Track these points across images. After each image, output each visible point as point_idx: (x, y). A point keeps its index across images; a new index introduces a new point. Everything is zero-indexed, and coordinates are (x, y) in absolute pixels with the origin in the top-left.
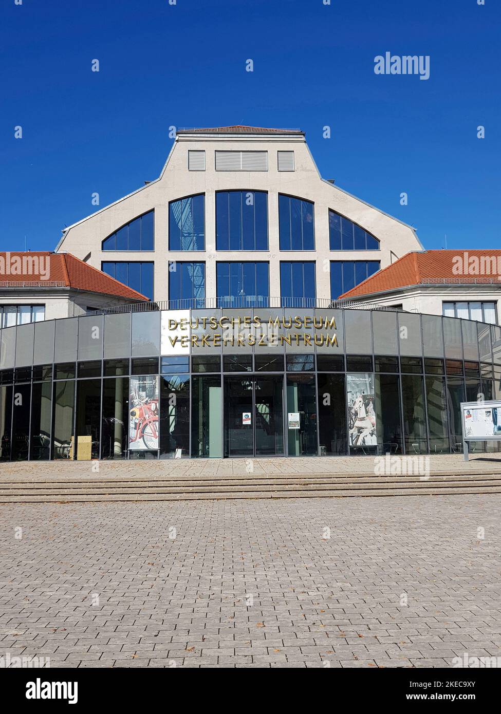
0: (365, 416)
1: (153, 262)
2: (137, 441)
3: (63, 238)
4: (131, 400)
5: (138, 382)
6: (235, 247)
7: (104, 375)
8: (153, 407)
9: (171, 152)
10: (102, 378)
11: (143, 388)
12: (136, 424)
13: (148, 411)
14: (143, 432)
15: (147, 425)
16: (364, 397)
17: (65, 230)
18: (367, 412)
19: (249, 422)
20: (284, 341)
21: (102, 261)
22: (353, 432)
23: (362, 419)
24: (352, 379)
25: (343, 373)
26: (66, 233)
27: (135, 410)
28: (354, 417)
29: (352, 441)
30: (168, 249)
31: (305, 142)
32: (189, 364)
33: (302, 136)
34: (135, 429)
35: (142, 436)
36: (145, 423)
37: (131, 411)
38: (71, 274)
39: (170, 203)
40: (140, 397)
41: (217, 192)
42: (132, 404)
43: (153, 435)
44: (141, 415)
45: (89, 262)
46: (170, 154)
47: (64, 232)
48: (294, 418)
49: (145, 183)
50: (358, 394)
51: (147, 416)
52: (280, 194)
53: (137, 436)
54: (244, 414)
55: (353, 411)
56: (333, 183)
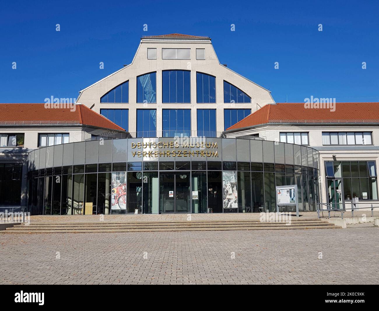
0: (232, 193)
1: (128, 109)
2: (115, 205)
3: (79, 96)
4: (112, 184)
5: (116, 175)
6: (173, 101)
7: (99, 172)
8: (123, 188)
9: (138, 49)
10: (98, 173)
11: (118, 178)
12: (115, 196)
13: (121, 190)
14: (118, 200)
15: (120, 197)
16: (231, 184)
17: (81, 91)
18: (233, 191)
19: (172, 196)
20: (191, 154)
21: (100, 109)
22: (225, 201)
23: (230, 194)
24: (225, 174)
25: (221, 171)
26: (81, 93)
27: (114, 189)
28: (226, 193)
29: (225, 205)
30: (136, 102)
31: (211, 44)
32: (142, 166)
33: (209, 40)
34: (114, 199)
35: (118, 203)
36: (119, 196)
37: (112, 190)
38: (83, 116)
39: (137, 77)
40: (117, 183)
41: (163, 71)
42: (113, 186)
43: (123, 202)
44: (118, 192)
45: (93, 109)
46: (138, 50)
47: (80, 93)
48: (195, 194)
49: (124, 66)
50: (229, 182)
51: (120, 192)
52: (197, 72)
53: (115, 203)
54: (170, 192)
55: (226, 190)
56: (226, 66)
